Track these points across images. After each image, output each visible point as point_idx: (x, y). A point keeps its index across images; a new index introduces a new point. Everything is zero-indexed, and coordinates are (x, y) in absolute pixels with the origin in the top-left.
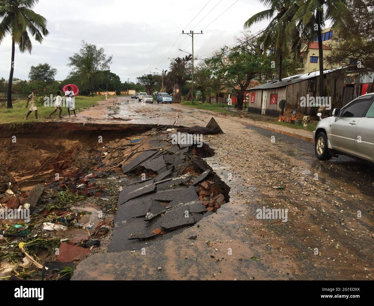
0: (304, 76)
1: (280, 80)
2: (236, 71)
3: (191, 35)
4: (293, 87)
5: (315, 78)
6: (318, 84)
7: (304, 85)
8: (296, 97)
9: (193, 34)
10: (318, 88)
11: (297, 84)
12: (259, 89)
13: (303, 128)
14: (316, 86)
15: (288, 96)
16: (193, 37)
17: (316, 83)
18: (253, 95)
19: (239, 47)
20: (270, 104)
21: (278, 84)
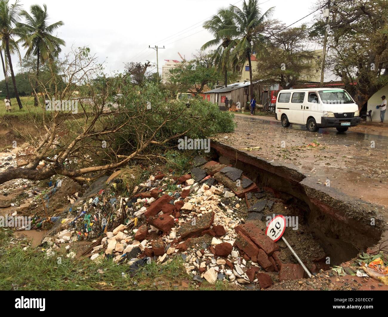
0: (242, 84)
1: (226, 86)
2: (194, 79)
3: (156, 49)
4: (235, 92)
5: (247, 86)
6: (250, 90)
7: (242, 91)
8: (237, 98)
9: (157, 48)
10: (250, 92)
11: (237, 90)
12: (213, 93)
13: (242, 113)
14: (249, 91)
15: (232, 97)
16: (157, 50)
17: (248, 89)
18: (209, 96)
19: (195, 61)
20: (221, 102)
21: (224, 89)
